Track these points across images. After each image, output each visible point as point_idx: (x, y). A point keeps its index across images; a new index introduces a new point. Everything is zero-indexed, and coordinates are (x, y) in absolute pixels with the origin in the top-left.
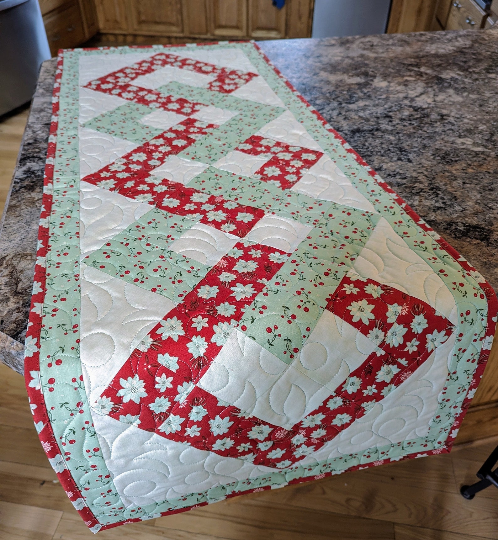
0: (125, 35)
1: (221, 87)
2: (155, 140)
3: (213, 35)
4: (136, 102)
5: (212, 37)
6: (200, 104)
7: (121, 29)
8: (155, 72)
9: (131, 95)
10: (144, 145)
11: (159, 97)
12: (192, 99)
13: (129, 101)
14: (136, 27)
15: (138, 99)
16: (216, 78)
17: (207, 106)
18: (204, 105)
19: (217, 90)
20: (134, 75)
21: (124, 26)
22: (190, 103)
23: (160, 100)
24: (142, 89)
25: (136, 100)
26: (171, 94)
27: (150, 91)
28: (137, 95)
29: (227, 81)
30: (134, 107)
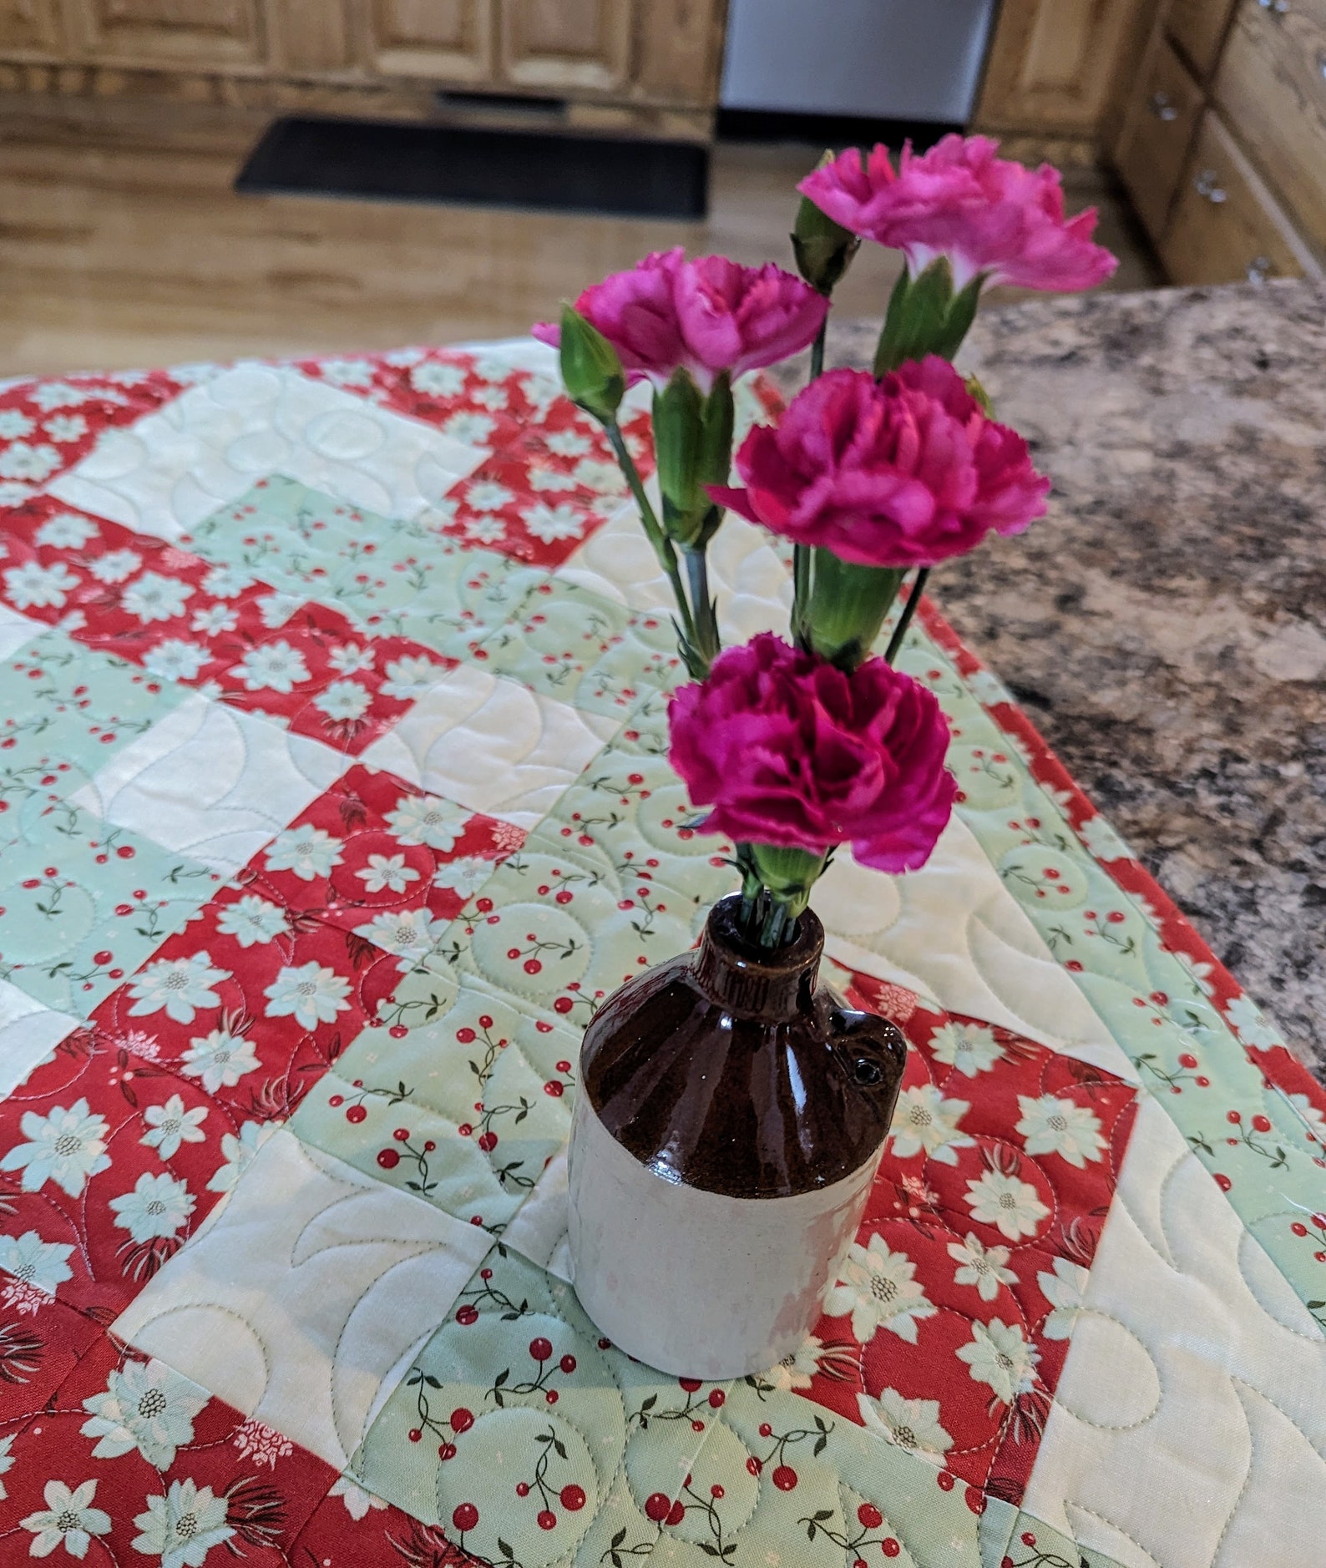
0: (54, 69)
1: (510, 518)
2: (164, 968)
3: (372, 69)
4: (76, 635)
5: (368, 81)
6: (415, 651)
7: (35, 44)
8: (185, 400)
9: (51, 584)
10: (98, 1014)
11: (204, 601)
12: (372, 606)
13: (41, 627)
14: (92, 37)
15: (89, 610)
16: (484, 454)
17: (452, 663)
18: (434, 658)
19: (495, 545)
20: (76, 428)
21: (49, 35)
22: (361, 643)
23: (204, 621)
24: (112, 536)
25: (76, 620)
26: (266, 571)
27: (153, 553)
28: (89, 580)
29: (541, 476)
30: (63, 679)
